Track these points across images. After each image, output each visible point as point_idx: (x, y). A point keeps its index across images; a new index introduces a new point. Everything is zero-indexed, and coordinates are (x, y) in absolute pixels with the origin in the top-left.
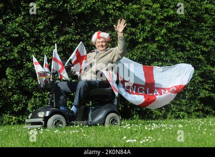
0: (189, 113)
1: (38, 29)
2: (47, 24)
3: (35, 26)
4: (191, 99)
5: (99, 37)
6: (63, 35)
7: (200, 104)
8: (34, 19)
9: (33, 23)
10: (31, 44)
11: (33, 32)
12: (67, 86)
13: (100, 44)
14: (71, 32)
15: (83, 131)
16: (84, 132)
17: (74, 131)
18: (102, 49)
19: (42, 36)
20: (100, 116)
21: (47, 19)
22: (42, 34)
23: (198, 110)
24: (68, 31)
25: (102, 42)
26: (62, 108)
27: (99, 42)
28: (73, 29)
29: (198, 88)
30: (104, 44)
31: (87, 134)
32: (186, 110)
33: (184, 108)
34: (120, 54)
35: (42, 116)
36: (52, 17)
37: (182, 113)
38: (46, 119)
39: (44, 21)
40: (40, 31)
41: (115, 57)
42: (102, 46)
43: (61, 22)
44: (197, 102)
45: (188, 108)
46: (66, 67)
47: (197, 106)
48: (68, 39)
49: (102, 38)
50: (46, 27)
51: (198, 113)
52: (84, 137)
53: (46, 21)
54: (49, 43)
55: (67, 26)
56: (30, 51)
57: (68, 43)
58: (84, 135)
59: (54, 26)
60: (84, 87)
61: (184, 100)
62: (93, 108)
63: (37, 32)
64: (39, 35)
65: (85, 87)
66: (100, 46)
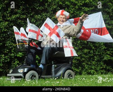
0: (97, 71)
4: (98, 61)
5: (62, 14)
7: (104, 64)
13: (62, 19)
20: (61, 72)
23: (102, 69)
24: (17, 12)
25: (63, 18)
29: (103, 54)
32: (95, 68)
33: (93, 67)
35: (22, 72)
37: (93, 70)
38: (25, 74)
44: (102, 63)
45: (96, 67)
47: (101, 66)
51: (102, 71)
61: (93, 62)
66: (61, 21)
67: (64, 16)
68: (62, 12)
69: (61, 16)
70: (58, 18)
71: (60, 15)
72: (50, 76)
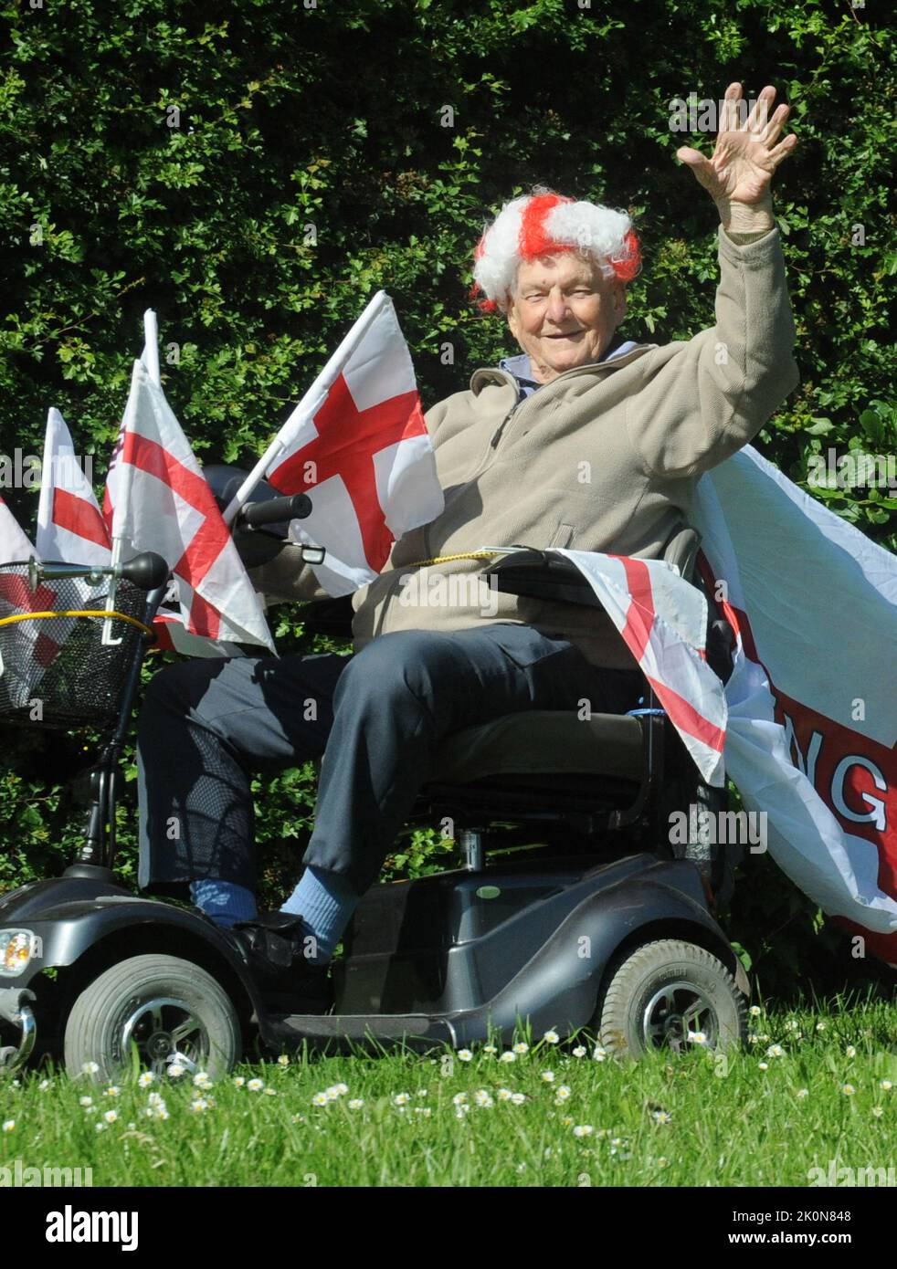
1: (156, 190)
2: (235, 142)
3: (132, 167)
5: (539, 248)
6: (376, 244)
8: (118, 99)
9: (110, 138)
10: (94, 323)
11: (109, 217)
12: (256, 694)
13: (553, 306)
14: (444, 217)
15: (564, 1092)
16: (574, 1105)
17: (483, 1098)
18: (564, 351)
19: (191, 251)
21: (234, 100)
22: (194, 234)
24: (422, 207)
25: (568, 290)
26: (210, 896)
27: (544, 292)
28: (467, 188)
30: (583, 306)
31: (602, 1121)
34: (737, 398)
36: (278, 81)
39: (212, 114)
40: (179, 207)
41: (687, 428)
42: (570, 328)
43: (361, 128)
46: (240, 519)
48: (423, 281)
49: (570, 248)
50: (221, 167)
52: (584, 1142)
53: (229, 116)
54: (251, 311)
55: (406, 164)
56: (91, 385)
57: (426, 309)
58: (581, 1131)
59: (300, 157)
60: (397, 704)
62: (488, 891)
63: (151, 217)
64: (169, 241)
65: (406, 701)
66: (548, 329)
67: (564, 268)
68: (534, 217)
69: (536, 273)
70: (509, 300)
71: (514, 270)
72: (414, 1023)
